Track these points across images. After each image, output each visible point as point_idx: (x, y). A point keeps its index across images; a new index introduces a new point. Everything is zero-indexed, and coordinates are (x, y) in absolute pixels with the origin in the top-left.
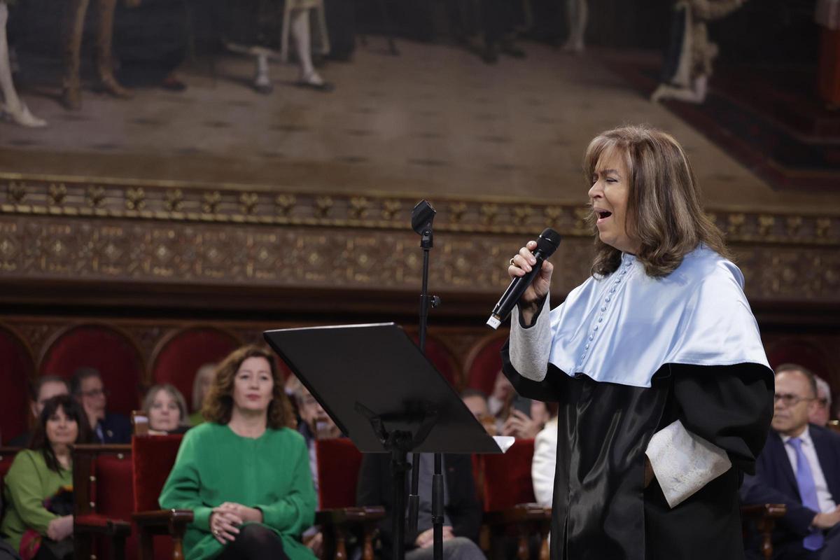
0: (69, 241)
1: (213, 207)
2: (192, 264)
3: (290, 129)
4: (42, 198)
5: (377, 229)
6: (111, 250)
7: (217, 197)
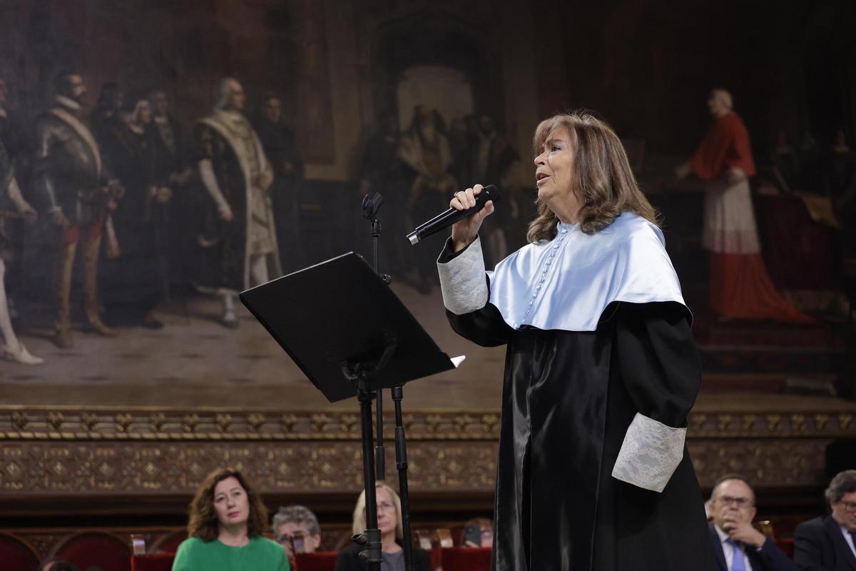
0: (68, 462)
1: (193, 426)
2: (178, 477)
3: (256, 357)
4: (43, 425)
5: (337, 440)
6: (105, 468)
7: (196, 418)
